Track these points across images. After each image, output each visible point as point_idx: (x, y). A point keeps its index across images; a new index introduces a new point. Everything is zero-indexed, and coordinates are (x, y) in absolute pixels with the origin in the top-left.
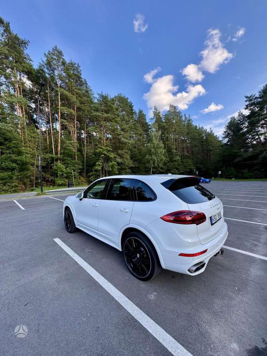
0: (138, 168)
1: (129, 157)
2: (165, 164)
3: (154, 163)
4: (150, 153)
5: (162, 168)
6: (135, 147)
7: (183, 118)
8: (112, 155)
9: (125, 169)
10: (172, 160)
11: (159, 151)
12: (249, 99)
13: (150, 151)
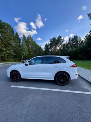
0: (17, 56)
1: (13, 51)
2: (27, 55)
3: (24, 54)
4: (22, 50)
5: (27, 57)
6: (15, 47)
7: (33, 40)
8: (4, 49)
9: (11, 56)
10: (30, 54)
11: (26, 50)
12: (50, 39)
13: (22, 49)
